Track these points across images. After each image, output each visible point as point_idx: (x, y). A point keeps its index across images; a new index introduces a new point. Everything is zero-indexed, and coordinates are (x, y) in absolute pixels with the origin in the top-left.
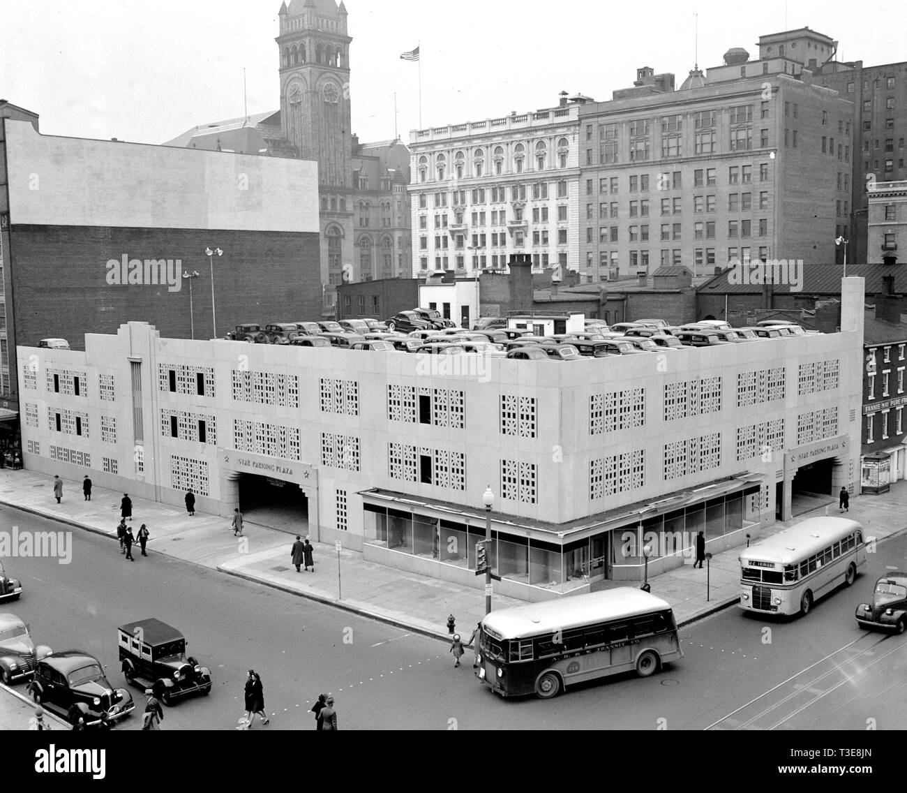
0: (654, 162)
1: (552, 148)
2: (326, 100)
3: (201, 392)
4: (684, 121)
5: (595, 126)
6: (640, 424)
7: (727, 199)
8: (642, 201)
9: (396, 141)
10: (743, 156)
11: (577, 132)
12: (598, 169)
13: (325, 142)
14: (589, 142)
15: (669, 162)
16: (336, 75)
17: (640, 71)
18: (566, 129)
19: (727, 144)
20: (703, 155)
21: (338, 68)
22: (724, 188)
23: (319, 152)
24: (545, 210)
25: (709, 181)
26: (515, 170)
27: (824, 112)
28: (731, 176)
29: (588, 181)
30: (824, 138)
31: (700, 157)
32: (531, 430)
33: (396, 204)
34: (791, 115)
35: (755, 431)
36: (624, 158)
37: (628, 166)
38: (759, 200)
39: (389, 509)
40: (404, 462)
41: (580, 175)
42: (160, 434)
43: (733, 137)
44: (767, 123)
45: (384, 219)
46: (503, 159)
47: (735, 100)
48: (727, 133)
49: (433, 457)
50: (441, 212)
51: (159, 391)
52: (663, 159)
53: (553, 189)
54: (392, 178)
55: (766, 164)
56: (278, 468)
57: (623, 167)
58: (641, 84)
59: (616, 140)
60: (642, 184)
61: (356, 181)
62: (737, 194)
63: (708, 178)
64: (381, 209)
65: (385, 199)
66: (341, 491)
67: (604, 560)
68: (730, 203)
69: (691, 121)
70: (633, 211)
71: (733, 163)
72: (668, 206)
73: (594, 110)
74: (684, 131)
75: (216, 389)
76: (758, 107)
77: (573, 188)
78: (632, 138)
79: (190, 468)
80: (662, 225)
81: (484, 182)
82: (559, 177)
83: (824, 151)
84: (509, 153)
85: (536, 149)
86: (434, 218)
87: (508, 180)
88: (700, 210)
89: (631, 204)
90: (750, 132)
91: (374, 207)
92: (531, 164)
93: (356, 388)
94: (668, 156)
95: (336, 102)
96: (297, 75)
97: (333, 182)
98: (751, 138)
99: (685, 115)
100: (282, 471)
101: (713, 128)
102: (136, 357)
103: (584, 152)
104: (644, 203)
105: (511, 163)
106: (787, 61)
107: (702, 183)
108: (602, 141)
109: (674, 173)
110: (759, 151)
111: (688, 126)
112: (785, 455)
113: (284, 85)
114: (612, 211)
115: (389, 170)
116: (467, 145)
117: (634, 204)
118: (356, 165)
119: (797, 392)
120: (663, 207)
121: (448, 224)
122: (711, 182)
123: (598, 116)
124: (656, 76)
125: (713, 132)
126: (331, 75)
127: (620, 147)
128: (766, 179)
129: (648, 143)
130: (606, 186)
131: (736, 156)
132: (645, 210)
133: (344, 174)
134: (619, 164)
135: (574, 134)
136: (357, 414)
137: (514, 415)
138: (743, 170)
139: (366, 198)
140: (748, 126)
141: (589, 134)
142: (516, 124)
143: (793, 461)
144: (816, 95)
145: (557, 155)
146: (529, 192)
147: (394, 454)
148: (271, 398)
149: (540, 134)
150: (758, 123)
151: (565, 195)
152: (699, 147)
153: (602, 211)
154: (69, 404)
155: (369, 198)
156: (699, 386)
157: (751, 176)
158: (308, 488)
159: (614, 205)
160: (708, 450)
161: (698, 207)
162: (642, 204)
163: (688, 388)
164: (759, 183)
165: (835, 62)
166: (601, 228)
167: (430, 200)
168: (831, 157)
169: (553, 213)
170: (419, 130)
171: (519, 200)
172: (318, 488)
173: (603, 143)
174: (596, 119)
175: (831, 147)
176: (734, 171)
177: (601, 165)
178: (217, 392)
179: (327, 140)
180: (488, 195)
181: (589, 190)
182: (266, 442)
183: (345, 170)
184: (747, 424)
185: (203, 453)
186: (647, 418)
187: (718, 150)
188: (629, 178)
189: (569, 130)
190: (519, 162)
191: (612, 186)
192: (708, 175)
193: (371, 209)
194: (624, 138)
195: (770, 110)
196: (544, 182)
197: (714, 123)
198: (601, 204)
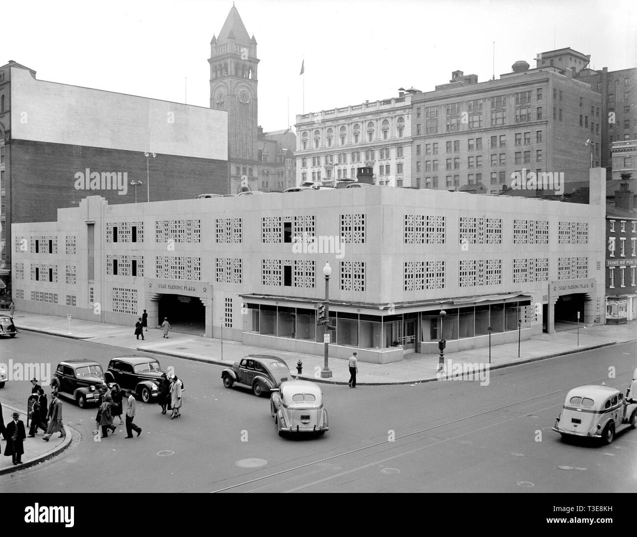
0: (463, 132)
1: (393, 124)
2: (241, 101)
3: (134, 240)
4: (484, 104)
5: (422, 108)
6: (442, 242)
7: (514, 156)
8: (455, 159)
9: (288, 130)
10: (525, 126)
11: (410, 113)
12: (425, 138)
13: (240, 129)
14: (418, 119)
15: (473, 131)
16: (248, 84)
17: (454, 73)
18: (402, 111)
19: (514, 117)
20: (497, 126)
21: (249, 80)
22: (511, 148)
23: (235, 136)
24: (388, 166)
25: (501, 144)
26: (368, 140)
27: (581, 98)
28: (516, 140)
29: (418, 146)
30: (581, 116)
31: (495, 128)
32: (362, 238)
33: (287, 172)
34: (558, 97)
35: (527, 263)
36: (442, 130)
37: (445, 135)
38: (536, 156)
39: (261, 305)
40: (273, 272)
41: (412, 142)
42: (106, 273)
43: (518, 113)
44: (541, 103)
45: (279, 183)
46: (359, 132)
47: (519, 88)
48: (514, 111)
49: (293, 265)
50: (316, 170)
51: (106, 243)
52: (470, 129)
53: (393, 152)
54: (285, 155)
55: (541, 131)
56: (185, 287)
57: (441, 136)
58: (455, 81)
59: (437, 117)
60: (455, 147)
61: (260, 156)
62: (520, 152)
63: (500, 142)
64: (276, 176)
65: (280, 169)
66: (229, 299)
67: (414, 338)
68: (516, 159)
69: (489, 103)
70: (448, 166)
71: (518, 131)
72: (473, 162)
73: (422, 98)
74: (484, 111)
75: (144, 236)
76: (535, 93)
77: (408, 151)
78: (449, 116)
79: (125, 295)
80: (469, 175)
81: (346, 148)
82: (398, 143)
83: (581, 125)
84: (363, 128)
85: (382, 125)
86: (311, 175)
87: (362, 146)
88: (495, 164)
89: (447, 161)
90: (529, 109)
91: (272, 174)
92: (378, 136)
93: (240, 223)
94: (473, 127)
95: (248, 102)
96: (221, 84)
97: (244, 156)
98: (530, 114)
99: (484, 99)
100: (188, 289)
101: (504, 108)
102: (91, 220)
103: (415, 126)
104: (457, 160)
105: (365, 135)
106: (556, 69)
107: (496, 146)
108: (427, 119)
109: (477, 139)
110: (536, 123)
111: (487, 107)
112: (549, 285)
113: (213, 91)
114: (434, 166)
115: (283, 149)
116: (335, 123)
117: (449, 161)
118: (260, 146)
119: (558, 242)
120: (469, 163)
121: (321, 178)
122: (502, 144)
123: (425, 102)
124: (465, 76)
125: (504, 110)
126: (243, 84)
127: (440, 123)
128: (540, 141)
129: (459, 119)
130: (430, 149)
131: (519, 126)
132: (456, 165)
133: (252, 151)
134: (439, 133)
135: (408, 114)
136: (240, 242)
137: (350, 228)
138: (525, 136)
139: (266, 168)
140: (528, 106)
141: (419, 114)
142: (368, 109)
143: (555, 290)
144: (575, 87)
145: (396, 129)
146: (377, 154)
147: (266, 267)
148: (182, 238)
149: (385, 115)
150: (535, 103)
151: (402, 156)
152: (494, 121)
153: (427, 167)
154: (45, 260)
155: (269, 168)
156: (485, 223)
157: (531, 139)
158: (205, 299)
159: (436, 162)
160: (492, 271)
161: (494, 162)
162: (455, 161)
163: (477, 223)
164: (536, 144)
165: (589, 69)
166: (426, 178)
167: (309, 162)
168: (586, 130)
169: (393, 168)
170: (302, 114)
171: (370, 160)
172: (212, 299)
173: (428, 120)
174: (423, 104)
175: (586, 123)
176: (518, 137)
177: (427, 135)
178: (145, 238)
179: (241, 128)
180: (349, 157)
181: (418, 151)
182: (178, 270)
183: (252, 148)
184: (520, 257)
185: (134, 283)
186: (447, 238)
187: (507, 122)
188: (446, 143)
189: (404, 111)
190: (371, 134)
191: (434, 149)
192: (500, 139)
193: (270, 176)
194: (442, 115)
195: (543, 94)
196: (388, 148)
197: (504, 104)
198: (426, 161)
